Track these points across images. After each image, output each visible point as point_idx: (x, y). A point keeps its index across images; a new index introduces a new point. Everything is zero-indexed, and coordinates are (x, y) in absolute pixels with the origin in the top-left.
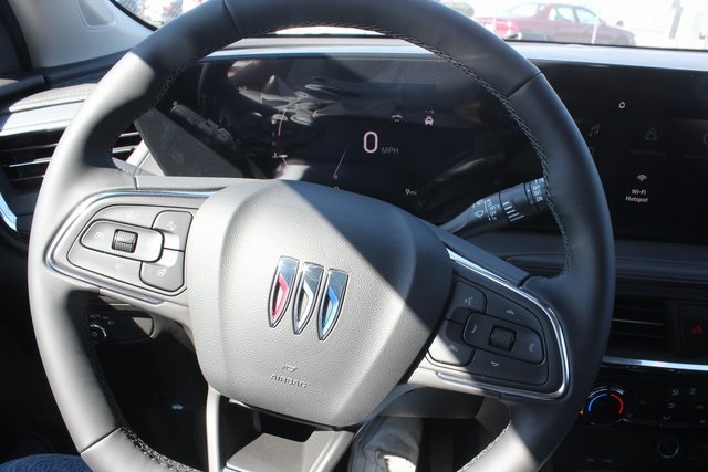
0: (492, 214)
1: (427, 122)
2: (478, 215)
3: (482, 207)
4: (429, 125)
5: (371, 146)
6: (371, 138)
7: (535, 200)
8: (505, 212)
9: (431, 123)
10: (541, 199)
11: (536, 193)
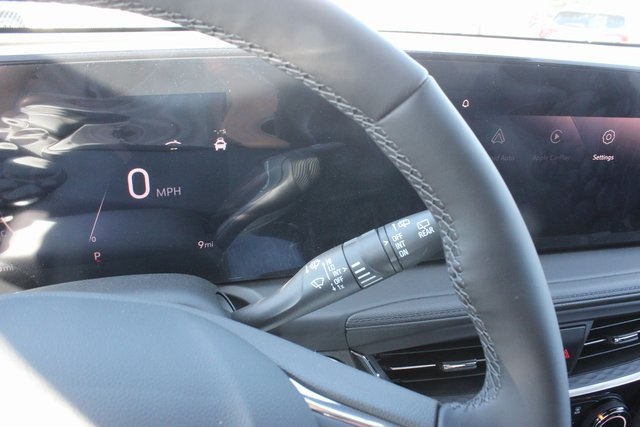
0: (338, 281)
1: (218, 147)
2: (316, 283)
3: (320, 271)
4: (221, 150)
5: (139, 189)
6: (138, 178)
7: (396, 255)
8: (355, 277)
9: (224, 147)
10: (405, 253)
11: (398, 246)
